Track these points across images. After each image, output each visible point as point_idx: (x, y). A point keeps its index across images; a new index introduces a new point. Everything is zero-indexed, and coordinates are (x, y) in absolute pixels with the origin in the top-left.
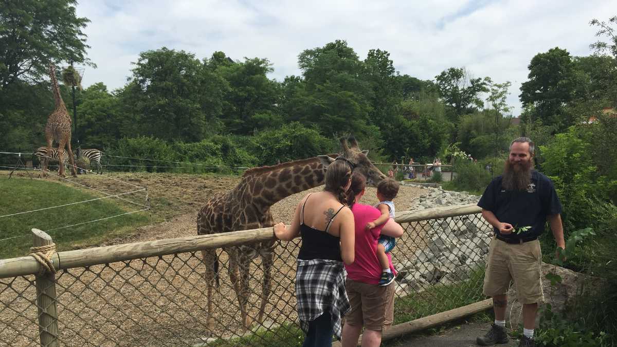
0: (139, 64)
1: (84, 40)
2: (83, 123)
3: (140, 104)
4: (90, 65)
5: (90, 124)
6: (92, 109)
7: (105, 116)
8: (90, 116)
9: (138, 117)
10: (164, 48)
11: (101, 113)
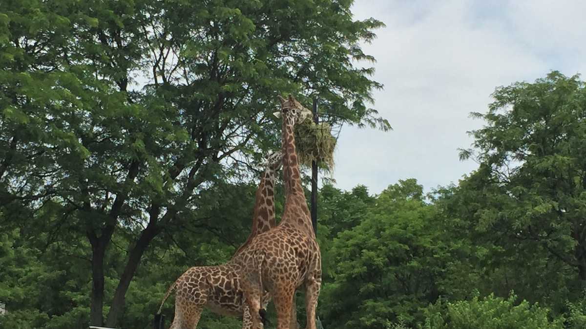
0: (491, 117)
1: (369, 71)
2: (356, 270)
3: (487, 216)
4: (374, 125)
5: (373, 273)
6: (379, 237)
7: (407, 251)
8: (372, 253)
9: (482, 252)
10: (554, 75)
11: (398, 245)
